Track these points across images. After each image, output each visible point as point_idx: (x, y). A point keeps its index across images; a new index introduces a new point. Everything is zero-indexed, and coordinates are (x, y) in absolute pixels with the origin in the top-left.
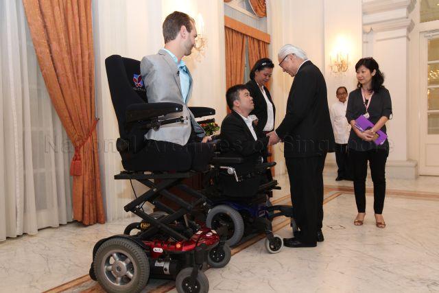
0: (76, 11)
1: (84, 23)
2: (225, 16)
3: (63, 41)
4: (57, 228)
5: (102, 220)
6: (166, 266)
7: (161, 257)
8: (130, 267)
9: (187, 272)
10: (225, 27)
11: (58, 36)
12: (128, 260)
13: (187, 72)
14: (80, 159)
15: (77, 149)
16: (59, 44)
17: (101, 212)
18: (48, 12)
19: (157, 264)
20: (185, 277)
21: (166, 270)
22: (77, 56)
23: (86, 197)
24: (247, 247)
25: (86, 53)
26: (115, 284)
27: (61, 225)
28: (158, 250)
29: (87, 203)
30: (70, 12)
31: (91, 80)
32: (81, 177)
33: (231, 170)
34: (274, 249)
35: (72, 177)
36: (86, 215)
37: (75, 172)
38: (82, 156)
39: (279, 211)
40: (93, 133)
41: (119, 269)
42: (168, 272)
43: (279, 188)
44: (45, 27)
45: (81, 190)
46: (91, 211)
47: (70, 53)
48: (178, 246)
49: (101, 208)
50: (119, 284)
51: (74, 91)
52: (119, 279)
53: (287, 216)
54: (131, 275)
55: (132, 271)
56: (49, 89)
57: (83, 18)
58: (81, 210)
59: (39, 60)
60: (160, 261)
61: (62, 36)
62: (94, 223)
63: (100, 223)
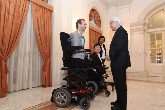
0: (47, 21)
1: (49, 25)
2: (89, 26)
3: (43, 30)
4: (37, 87)
5: (51, 85)
6: (76, 98)
7: (75, 95)
8: (65, 97)
9: (83, 100)
10: (89, 29)
11: (42, 28)
12: (64, 95)
13: (83, 38)
14: (45, 66)
15: (45, 63)
16: (42, 30)
17: (51, 83)
18: (39, 21)
19: (73, 97)
20: (83, 101)
21: (76, 99)
22: (47, 34)
23: (46, 78)
24: (99, 94)
25: (49, 33)
26: (60, 103)
27: (38, 87)
28: (74, 93)
29: (46, 79)
30: (46, 22)
31: (50, 42)
32: (45, 71)
33: (94, 70)
34: (108, 95)
35: (42, 72)
36: (46, 84)
37: (43, 70)
38: (46, 65)
39: (108, 84)
40: (50, 58)
41: (61, 98)
42: (77, 100)
43: (108, 76)
44: (38, 25)
45: (45, 75)
46: (48, 82)
47: (45, 33)
48: (81, 91)
49: (51, 82)
50: (61, 103)
51: (45, 45)
52: (61, 101)
53: (111, 85)
54: (65, 100)
55: (66, 99)
56: (38, 43)
57: (49, 23)
58: (45, 82)
59: (36, 35)
60: (74, 96)
61: (43, 28)
62: (48, 87)
63: (50, 86)
